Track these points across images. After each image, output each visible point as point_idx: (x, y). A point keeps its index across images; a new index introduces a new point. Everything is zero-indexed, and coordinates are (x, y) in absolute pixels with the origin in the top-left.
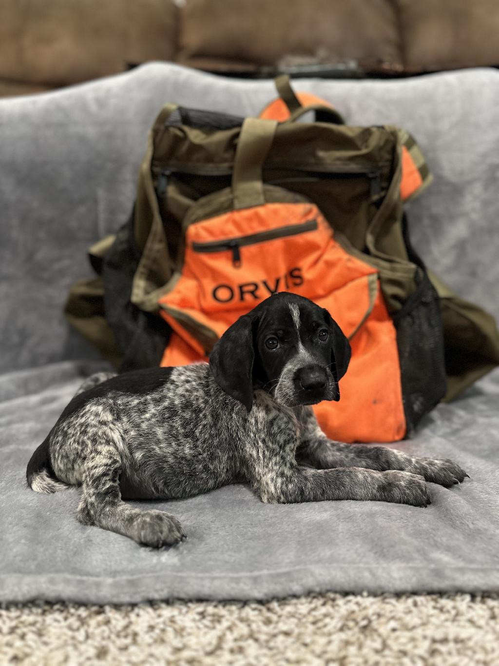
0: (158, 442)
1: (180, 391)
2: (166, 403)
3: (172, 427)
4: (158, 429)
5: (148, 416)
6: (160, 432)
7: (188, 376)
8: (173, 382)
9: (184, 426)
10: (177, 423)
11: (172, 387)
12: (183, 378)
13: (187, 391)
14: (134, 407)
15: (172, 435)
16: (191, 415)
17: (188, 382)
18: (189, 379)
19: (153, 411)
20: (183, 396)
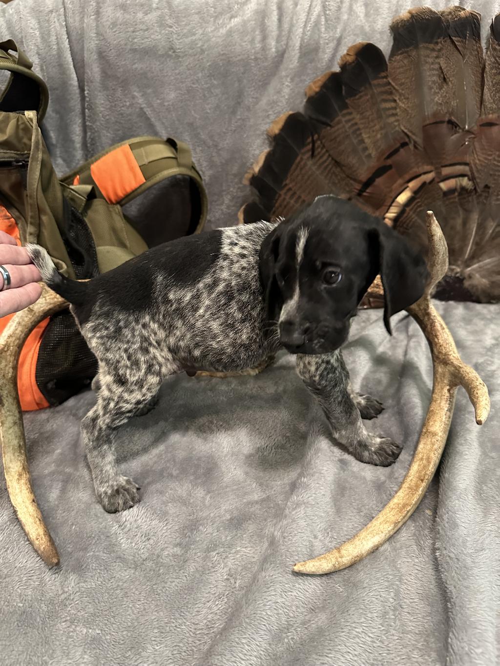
0: (214, 337)
1: (236, 268)
2: (221, 287)
3: (227, 315)
4: (212, 323)
5: (201, 311)
6: (215, 326)
7: (243, 248)
8: (226, 257)
9: (240, 309)
10: (234, 308)
11: (225, 263)
12: (237, 250)
13: (243, 268)
14: (187, 304)
15: (229, 326)
16: (249, 298)
17: (243, 256)
18: (245, 252)
19: (207, 302)
20: (239, 275)
